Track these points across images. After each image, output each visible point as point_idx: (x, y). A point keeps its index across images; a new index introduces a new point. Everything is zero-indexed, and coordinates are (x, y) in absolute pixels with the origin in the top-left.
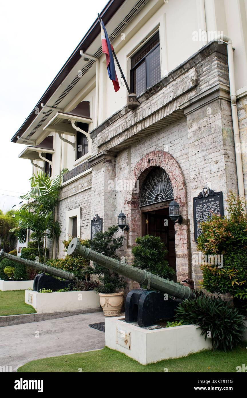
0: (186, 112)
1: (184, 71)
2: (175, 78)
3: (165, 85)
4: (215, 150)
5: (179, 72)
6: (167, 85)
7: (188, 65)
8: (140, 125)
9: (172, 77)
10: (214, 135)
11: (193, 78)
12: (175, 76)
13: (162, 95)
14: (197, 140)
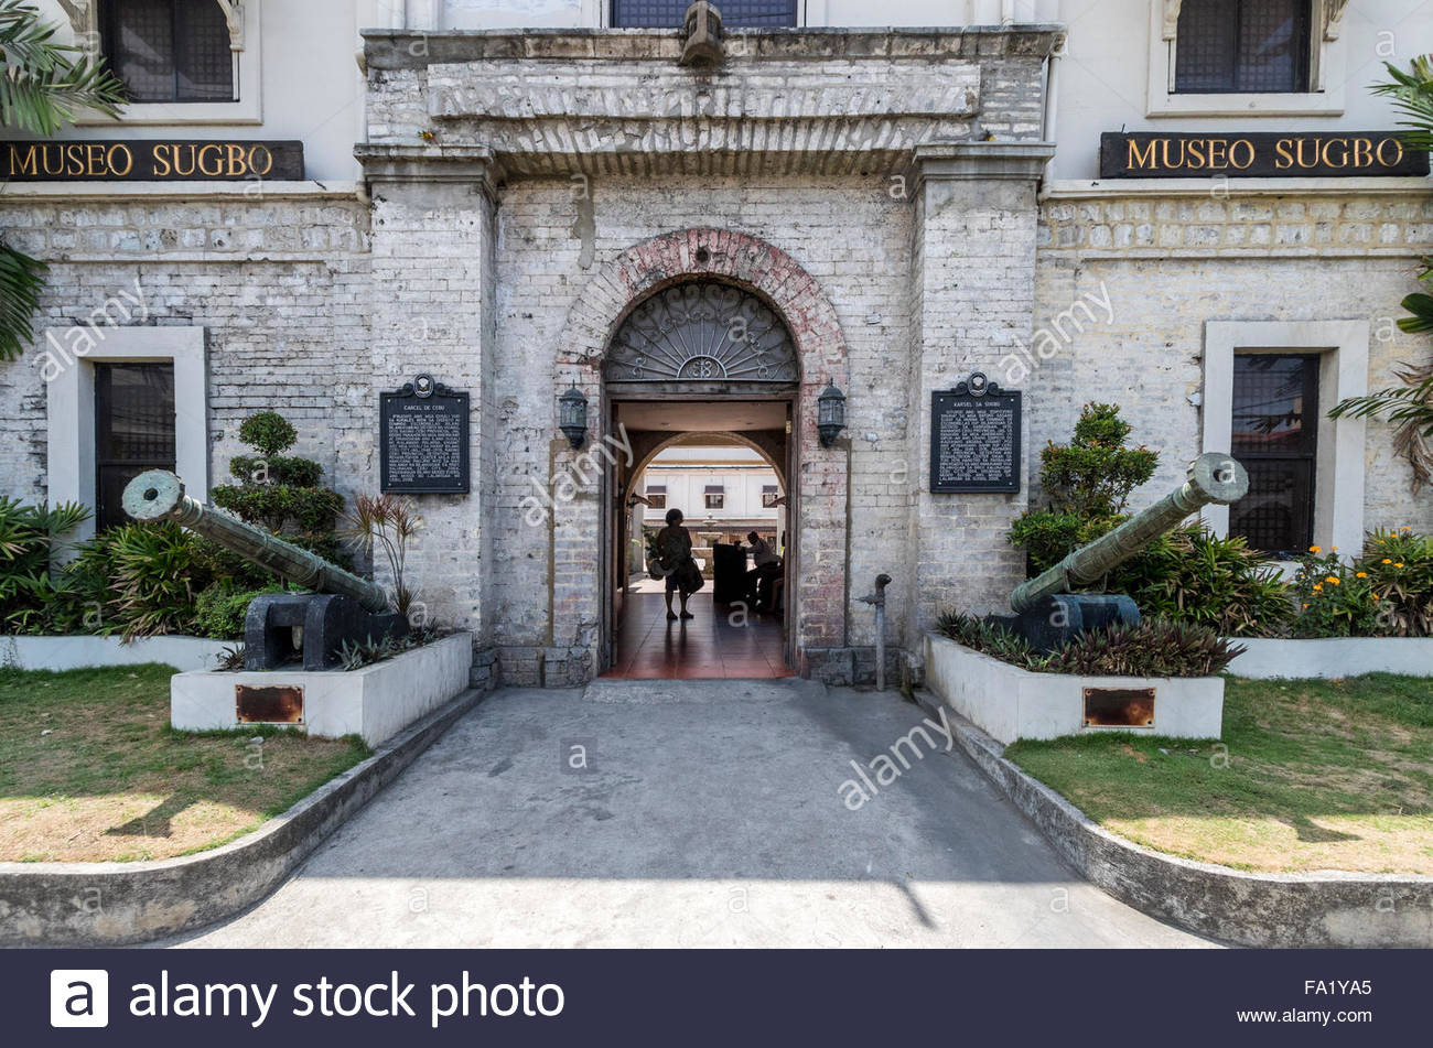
0: (928, 170)
1: (931, 51)
2: (894, 53)
3: (852, 54)
4: (1009, 297)
5: (917, 45)
6: (857, 58)
7: (955, 45)
8: (719, 133)
9: (890, 44)
10: (1008, 262)
11: (970, 89)
12: (900, 48)
13: (841, 80)
14: (954, 254)
